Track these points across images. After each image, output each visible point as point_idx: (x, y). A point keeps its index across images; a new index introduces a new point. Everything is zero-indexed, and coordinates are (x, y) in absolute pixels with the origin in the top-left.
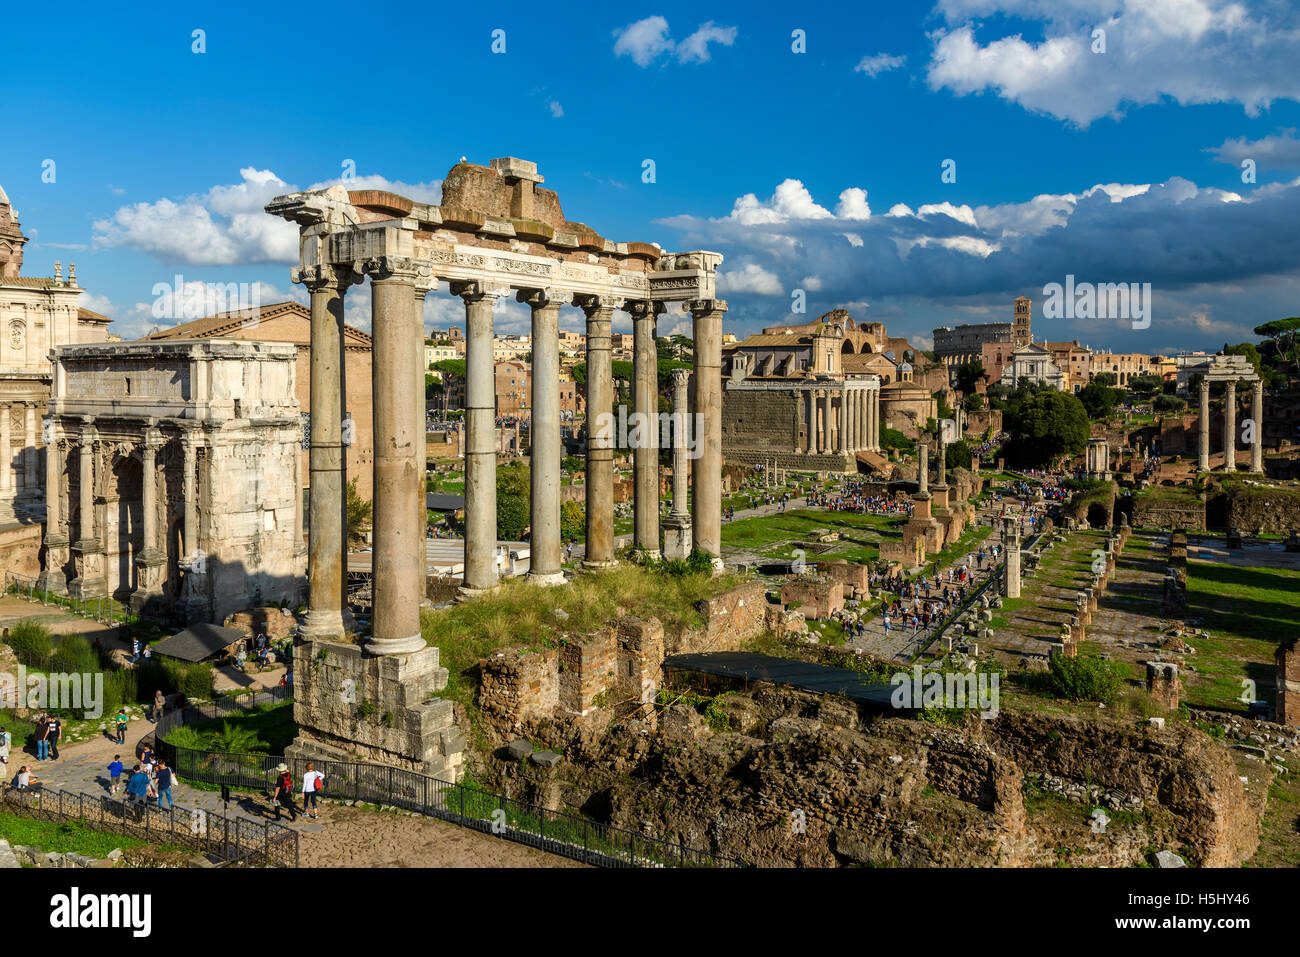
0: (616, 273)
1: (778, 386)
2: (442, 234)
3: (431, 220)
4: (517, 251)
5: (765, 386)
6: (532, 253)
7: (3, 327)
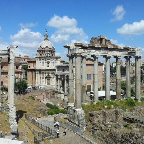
3: (86, 46)
4: (102, 50)
6: (105, 50)
7: (52, 63)
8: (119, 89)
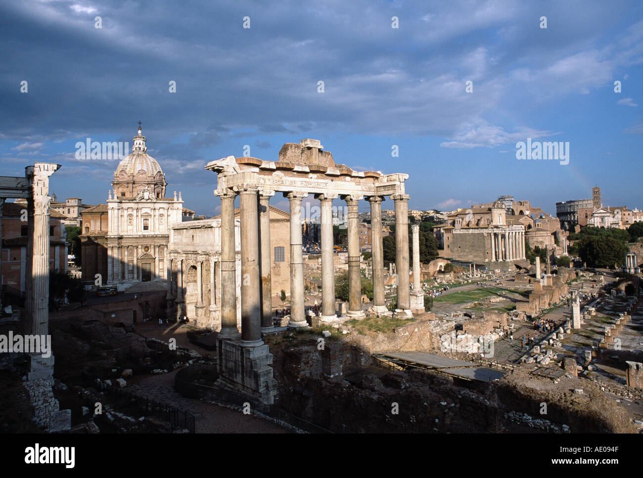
0: (359, 185)
1: (476, 231)
2: (277, 173)
3: (270, 167)
4: (311, 178)
5: (471, 231)
6: (318, 178)
7: (157, 217)
8: (356, 283)
